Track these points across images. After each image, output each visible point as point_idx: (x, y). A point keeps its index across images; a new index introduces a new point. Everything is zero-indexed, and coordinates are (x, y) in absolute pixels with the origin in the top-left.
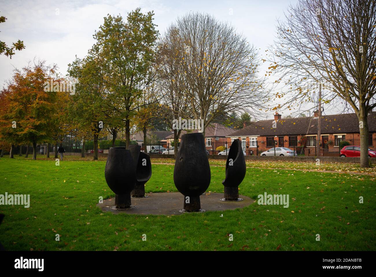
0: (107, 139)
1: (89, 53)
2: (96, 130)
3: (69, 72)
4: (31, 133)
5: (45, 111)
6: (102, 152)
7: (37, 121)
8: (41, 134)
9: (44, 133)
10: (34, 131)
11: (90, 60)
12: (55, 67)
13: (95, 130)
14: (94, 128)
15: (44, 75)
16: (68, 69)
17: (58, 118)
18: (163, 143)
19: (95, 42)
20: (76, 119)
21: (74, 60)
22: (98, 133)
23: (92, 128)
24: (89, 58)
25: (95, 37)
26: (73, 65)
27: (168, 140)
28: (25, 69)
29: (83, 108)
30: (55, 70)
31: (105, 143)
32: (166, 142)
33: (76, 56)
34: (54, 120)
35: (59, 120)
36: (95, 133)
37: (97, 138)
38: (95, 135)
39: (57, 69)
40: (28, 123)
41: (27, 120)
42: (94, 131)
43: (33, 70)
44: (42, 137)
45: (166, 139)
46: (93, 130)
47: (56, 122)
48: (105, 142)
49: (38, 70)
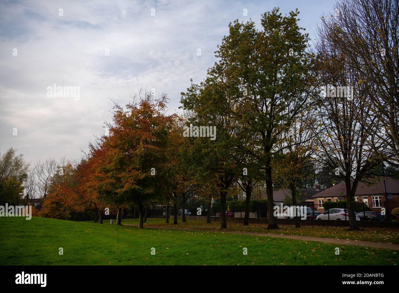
0: (238, 200)
1: (208, 73)
2: (223, 186)
3: (182, 103)
4: (133, 191)
5: (152, 159)
6: (233, 216)
7: (141, 173)
8: (147, 192)
9: (150, 191)
10: (137, 187)
11: (211, 83)
12: (164, 98)
13: (221, 185)
14: (220, 182)
15: (152, 112)
16: (181, 98)
17: (170, 169)
18: (308, 204)
19: (218, 60)
20: (193, 167)
21: (189, 86)
22: (225, 189)
23: (218, 182)
24: (209, 80)
25: (217, 54)
26: (187, 94)
27: (315, 199)
28: (129, 105)
29: (201, 151)
30: (165, 103)
31: (236, 205)
32: (313, 202)
33: (191, 80)
34: (165, 173)
35: (171, 171)
36: (222, 189)
37: (225, 197)
38: (222, 193)
39: (168, 101)
40: (130, 177)
41: (129, 172)
42: (221, 187)
43: (139, 107)
44: (149, 196)
45: (312, 198)
46: (218, 185)
47: (167, 174)
48: (235, 203)
49: (145, 105)
